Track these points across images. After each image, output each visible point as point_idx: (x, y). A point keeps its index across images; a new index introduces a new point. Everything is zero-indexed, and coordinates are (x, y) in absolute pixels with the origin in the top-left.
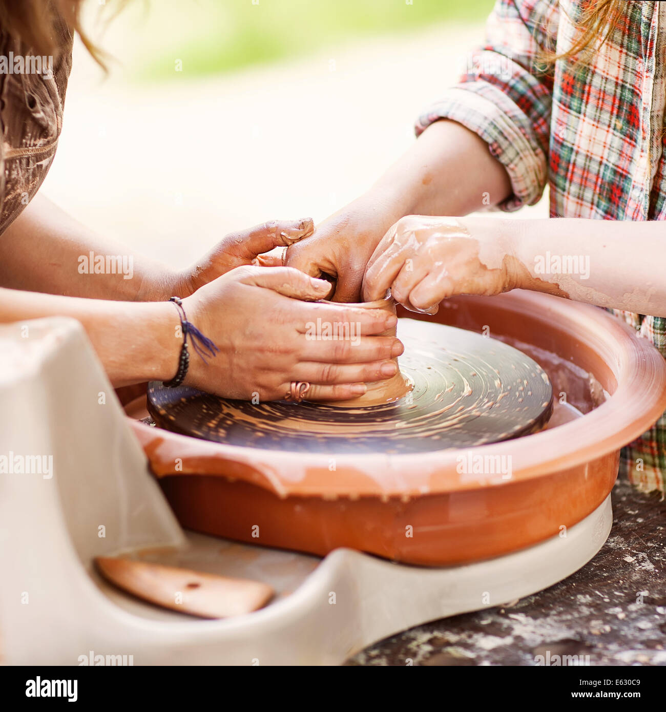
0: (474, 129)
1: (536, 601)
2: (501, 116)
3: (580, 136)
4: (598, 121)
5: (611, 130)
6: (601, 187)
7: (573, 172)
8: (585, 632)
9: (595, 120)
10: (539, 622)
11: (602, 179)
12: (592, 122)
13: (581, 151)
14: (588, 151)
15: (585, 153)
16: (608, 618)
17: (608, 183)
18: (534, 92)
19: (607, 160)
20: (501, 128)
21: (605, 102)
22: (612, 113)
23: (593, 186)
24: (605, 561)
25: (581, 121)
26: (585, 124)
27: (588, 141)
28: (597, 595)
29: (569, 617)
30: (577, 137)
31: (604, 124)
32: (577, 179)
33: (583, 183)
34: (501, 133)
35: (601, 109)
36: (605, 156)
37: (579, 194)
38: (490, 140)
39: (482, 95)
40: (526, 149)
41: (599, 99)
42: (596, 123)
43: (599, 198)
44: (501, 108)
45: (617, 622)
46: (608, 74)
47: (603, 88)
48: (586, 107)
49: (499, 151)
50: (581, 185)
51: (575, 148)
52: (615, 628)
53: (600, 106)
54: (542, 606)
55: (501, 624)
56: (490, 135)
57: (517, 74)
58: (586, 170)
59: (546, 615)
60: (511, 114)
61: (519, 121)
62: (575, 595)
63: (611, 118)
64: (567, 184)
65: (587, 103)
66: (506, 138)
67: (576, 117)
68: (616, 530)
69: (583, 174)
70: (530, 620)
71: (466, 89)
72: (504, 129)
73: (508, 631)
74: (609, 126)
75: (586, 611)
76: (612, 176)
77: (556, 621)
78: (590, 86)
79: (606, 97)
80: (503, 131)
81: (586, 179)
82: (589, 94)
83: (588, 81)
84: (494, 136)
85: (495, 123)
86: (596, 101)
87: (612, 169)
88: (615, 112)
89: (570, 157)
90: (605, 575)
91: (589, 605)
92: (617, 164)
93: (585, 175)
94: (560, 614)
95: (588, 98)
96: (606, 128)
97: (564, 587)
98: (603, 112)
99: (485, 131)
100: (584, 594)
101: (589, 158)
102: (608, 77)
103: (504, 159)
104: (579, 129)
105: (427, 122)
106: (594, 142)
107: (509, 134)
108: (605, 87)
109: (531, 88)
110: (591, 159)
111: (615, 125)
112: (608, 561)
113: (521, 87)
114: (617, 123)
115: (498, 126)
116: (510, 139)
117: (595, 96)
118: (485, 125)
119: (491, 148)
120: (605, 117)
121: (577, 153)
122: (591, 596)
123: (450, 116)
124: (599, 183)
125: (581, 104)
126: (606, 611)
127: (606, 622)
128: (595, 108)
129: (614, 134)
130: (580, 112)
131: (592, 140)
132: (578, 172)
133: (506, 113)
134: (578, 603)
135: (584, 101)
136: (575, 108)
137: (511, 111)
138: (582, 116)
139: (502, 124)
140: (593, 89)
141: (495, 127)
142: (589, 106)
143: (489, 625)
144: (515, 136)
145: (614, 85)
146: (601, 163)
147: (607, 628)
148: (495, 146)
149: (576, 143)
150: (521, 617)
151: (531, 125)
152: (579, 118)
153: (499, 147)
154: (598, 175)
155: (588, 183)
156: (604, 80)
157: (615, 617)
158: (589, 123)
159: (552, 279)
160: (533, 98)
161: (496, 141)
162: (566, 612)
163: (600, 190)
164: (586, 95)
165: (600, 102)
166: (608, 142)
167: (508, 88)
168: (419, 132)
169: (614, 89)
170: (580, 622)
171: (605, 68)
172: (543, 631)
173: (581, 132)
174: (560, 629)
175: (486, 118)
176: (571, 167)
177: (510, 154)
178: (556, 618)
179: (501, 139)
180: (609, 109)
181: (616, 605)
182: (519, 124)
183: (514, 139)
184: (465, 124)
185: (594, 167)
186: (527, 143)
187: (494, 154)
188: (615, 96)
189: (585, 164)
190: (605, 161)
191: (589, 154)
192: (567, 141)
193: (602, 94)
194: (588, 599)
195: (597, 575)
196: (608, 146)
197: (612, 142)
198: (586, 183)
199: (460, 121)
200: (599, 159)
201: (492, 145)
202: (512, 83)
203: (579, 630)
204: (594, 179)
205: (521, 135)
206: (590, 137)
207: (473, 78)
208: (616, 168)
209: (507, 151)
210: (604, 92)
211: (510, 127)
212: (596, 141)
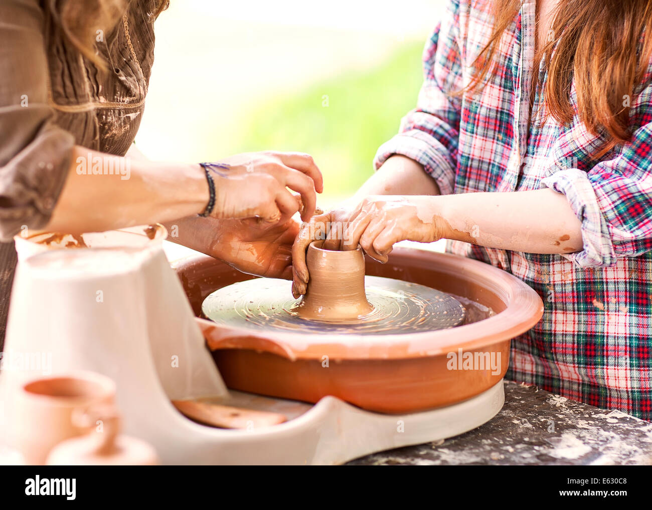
0: (413, 157)
1: (455, 443)
2: (431, 149)
3: (474, 148)
4: (486, 137)
5: (495, 141)
6: (490, 179)
7: (470, 172)
8: (488, 458)
9: (484, 136)
10: (457, 453)
11: (491, 173)
12: (482, 138)
13: (475, 157)
14: (480, 157)
15: (478, 158)
16: (503, 452)
17: (495, 176)
18: (449, 134)
19: (494, 161)
20: (431, 156)
21: (490, 123)
22: (495, 130)
23: (485, 179)
24: (500, 422)
25: (474, 139)
26: (477, 140)
27: (480, 151)
28: (495, 440)
29: (477, 451)
30: (472, 149)
31: (490, 138)
32: (473, 176)
33: (478, 178)
34: (431, 159)
35: (488, 128)
36: (492, 158)
37: (475, 186)
38: (424, 163)
39: (416, 138)
40: (448, 168)
41: (485, 122)
42: (485, 138)
43: (489, 186)
44: (429, 144)
45: (508, 453)
46: (491, 106)
47: (488, 115)
48: (477, 128)
49: (431, 170)
50: (476, 179)
51: (471, 156)
52: (507, 456)
53: (486, 127)
54: (460, 445)
55: (433, 454)
56: (425, 160)
57: (437, 124)
58: (479, 169)
59: (462, 450)
60: (436, 148)
61: (442, 151)
62: (481, 440)
63: (494, 133)
64: (467, 181)
65: (478, 126)
66: (434, 162)
67: (471, 136)
68: (506, 407)
69: (478, 172)
70: (452, 452)
71: (406, 136)
72: (433, 156)
73: (438, 457)
74: (494, 139)
75: (488, 448)
76: (497, 171)
77: (469, 453)
78: (479, 115)
79: (490, 120)
80: (432, 157)
81: (480, 175)
82: (478, 120)
83: (478, 112)
84: (427, 160)
85: (427, 153)
86: (484, 124)
87: (497, 166)
88: (497, 129)
89: (468, 163)
90: (500, 429)
91: (490, 445)
92: (500, 162)
93: (479, 173)
94: (471, 449)
95: (478, 123)
96: (492, 140)
97: (474, 436)
98: (489, 130)
99: (421, 158)
100: (487, 439)
101: (481, 161)
102: (491, 107)
103: (435, 175)
104: (473, 143)
105: (384, 159)
106: (484, 151)
107: (436, 159)
108: (489, 114)
109: (447, 131)
110: (482, 162)
111: (498, 138)
112: (502, 422)
113: (441, 131)
114: (499, 136)
115: (429, 154)
116: (437, 162)
117: (483, 121)
118: (420, 154)
119: (425, 169)
120: (491, 133)
121: (472, 160)
122: (491, 440)
123: (397, 152)
124: (489, 176)
125: (473, 127)
126: (501, 448)
127: (501, 453)
128: (483, 129)
129: (497, 143)
130: (473, 133)
131: (483, 149)
132: (474, 171)
133: (433, 147)
134: (483, 444)
135: (476, 124)
136: (469, 130)
137: (436, 146)
138: (474, 135)
139: (431, 153)
140: (481, 116)
141: (427, 155)
142: (479, 128)
143: (425, 455)
144: (440, 160)
145: (495, 112)
146: (489, 164)
147: (502, 457)
148: (428, 167)
149: (472, 153)
150: (446, 451)
151: (450, 155)
152: (472, 136)
153: (431, 167)
154: (488, 171)
155: (482, 177)
156: (488, 110)
157: (507, 451)
158: (480, 139)
159: (465, 229)
160: (449, 138)
161: (428, 164)
162: (475, 448)
163: (490, 181)
164: (476, 121)
165: (487, 124)
166: (494, 149)
167: (433, 133)
168: (378, 166)
169: (495, 114)
170: (484, 453)
171: (488, 102)
172: (461, 458)
173: (475, 145)
174: (471, 457)
175: (420, 150)
176: (468, 170)
177: (438, 171)
178: (469, 451)
179: (431, 162)
180: (493, 127)
181: (507, 445)
182: (442, 153)
183: (440, 162)
184: (407, 155)
185: (485, 166)
186: (448, 165)
187: (428, 172)
188: (496, 119)
189: (479, 166)
190: (492, 162)
191: (481, 159)
192: (465, 153)
193: (487, 119)
194: (489, 441)
195: (495, 430)
196: (494, 152)
197: (496, 149)
198: (480, 178)
199: (405, 154)
200: (488, 161)
201: (426, 166)
202: (435, 129)
203: (484, 457)
204: (485, 174)
205: (444, 160)
206: (482, 147)
207: (409, 129)
208: (499, 165)
209: (436, 170)
210: (489, 117)
211: (437, 155)
212: (486, 149)
